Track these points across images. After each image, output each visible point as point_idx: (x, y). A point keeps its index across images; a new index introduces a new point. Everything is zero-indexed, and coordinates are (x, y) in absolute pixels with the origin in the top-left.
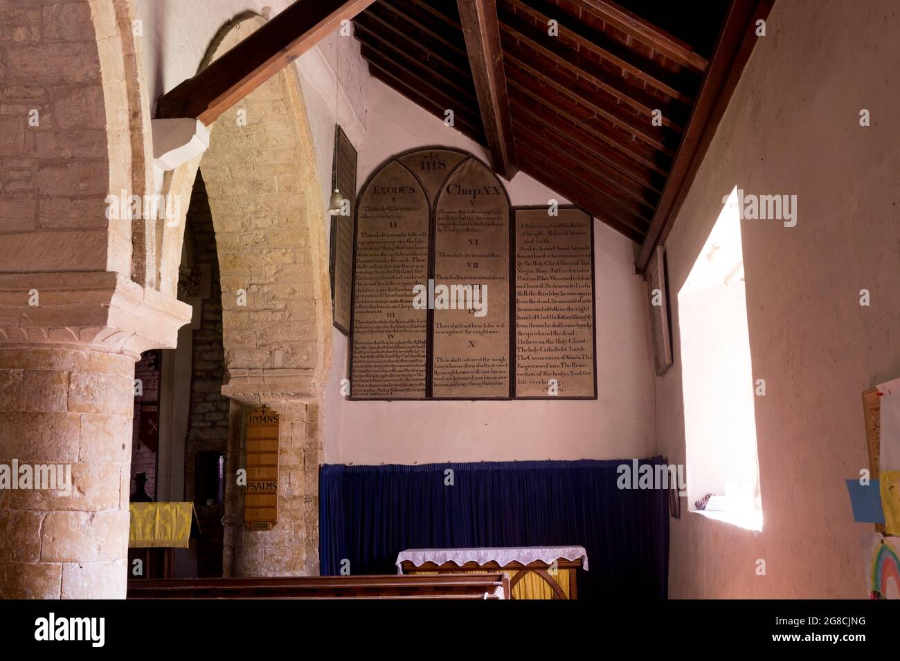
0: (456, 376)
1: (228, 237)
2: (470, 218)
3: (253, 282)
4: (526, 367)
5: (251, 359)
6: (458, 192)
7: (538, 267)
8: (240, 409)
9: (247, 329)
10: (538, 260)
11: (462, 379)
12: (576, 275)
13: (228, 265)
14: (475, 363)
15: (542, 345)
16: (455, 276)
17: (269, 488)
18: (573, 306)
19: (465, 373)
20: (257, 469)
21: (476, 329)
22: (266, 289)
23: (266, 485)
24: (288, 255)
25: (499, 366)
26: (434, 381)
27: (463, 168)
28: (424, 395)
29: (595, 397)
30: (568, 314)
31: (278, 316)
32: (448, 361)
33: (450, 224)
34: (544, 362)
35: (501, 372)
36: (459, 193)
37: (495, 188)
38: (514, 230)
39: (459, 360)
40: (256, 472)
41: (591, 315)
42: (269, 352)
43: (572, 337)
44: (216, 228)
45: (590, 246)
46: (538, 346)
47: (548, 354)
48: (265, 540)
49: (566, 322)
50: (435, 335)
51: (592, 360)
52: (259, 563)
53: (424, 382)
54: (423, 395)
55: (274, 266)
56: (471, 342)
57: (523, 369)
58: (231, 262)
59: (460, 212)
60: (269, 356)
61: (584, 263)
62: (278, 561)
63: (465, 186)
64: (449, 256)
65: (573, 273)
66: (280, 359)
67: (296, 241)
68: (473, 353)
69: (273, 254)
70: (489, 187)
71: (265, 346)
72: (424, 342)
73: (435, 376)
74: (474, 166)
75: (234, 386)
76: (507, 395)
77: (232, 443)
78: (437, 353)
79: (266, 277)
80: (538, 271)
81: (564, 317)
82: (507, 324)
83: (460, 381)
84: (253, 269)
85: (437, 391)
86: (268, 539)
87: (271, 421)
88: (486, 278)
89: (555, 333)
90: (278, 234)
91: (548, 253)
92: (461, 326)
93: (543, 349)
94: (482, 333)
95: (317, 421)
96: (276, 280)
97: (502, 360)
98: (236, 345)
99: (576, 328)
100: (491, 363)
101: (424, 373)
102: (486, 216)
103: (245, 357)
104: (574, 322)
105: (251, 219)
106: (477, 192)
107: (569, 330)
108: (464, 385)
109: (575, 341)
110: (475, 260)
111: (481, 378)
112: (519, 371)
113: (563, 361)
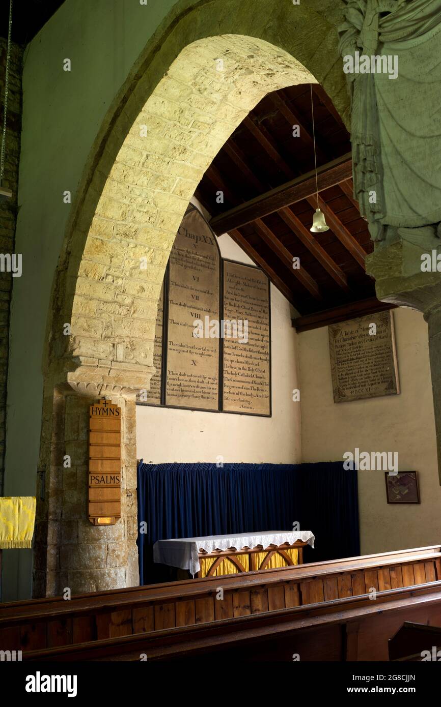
0: (182, 388)
1: (105, 222)
2: (193, 258)
3: (109, 273)
4: (230, 387)
5: (95, 349)
6: (185, 234)
7: (237, 309)
8: (64, 399)
9: (95, 319)
10: (238, 303)
11: (188, 391)
12: (260, 320)
13: (93, 249)
14: (196, 379)
15: (239, 371)
16: (183, 304)
17: (112, 481)
18: (259, 343)
19: (188, 386)
20: (100, 462)
21: (198, 351)
22: (120, 282)
23: (109, 478)
24: (148, 254)
25: (212, 383)
26: (167, 390)
27: (190, 216)
28: (160, 402)
29: (270, 416)
30: (255, 349)
31: (123, 311)
32: (177, 374)
33: (179, 259)
34: (240, 385)
35: (213, 389)
36: (186, 236)
37: (210, 239)
38: (223, 276)
39: (185, 375)
40: (100, 465)
41: (269, 353)
42: (111, 345)
43: (257, 367)
44: (99, 209)
45: (268, 300)
46: (237, 371)
47: (243, 379)
48: (108, 535)
49: (254, 355)
50: (169, 352)
51: (268, 387)
52: (102, 560)
53: (160, 391)
54: (158, 402)
55: (133, 261)
56: (193, 361)
57: (228, 388)
58: (97, 248)
59: (187, 251)
60: (112, 348)
61: (264, 312)
62: (118, 556)
63: (191, 232)
64: (179, 286)
65: (258, 319)
66: (122, 353)
67: (161, 243)
68: (196, 371)
69: (137, 250)
70: (207, 237)
71: (110, 338)
72: (160, 356)
73: (167, 387)
74: (197, 216)
75: (80, 375)
76: (217, 408)
77: (56, 434)
78: (169, 367)
79: (123, 270)
80: (237, 312)
81: (252, 351)
82: (218, 350)
83: (186, 393)
84: (115, 260)
85: (170, 400)
86: (110, 534)
87: (113, 414)
88: (204, 311)
89: (248, 363)
90: (149, 232)
91: (244, 299)
92: (186, 346)
93: (240, 374)
94: (201, 355)
95: (135, 417)
96: (131, 275)
97: (214, 379)
98: (83, 333)
99: (259, 361)
100: (206, 380)
101: (160, 383)
102: (204, 260)
103: (90, 346)
104: (258, 356)
105: (133, 211)
106: (199, 239)
107: (256, 362)
108: (188, 396)
109: (259, 371)
110: (197, 294)
111: (200, 392)
112: (225, 389)
113: (251, 385)
